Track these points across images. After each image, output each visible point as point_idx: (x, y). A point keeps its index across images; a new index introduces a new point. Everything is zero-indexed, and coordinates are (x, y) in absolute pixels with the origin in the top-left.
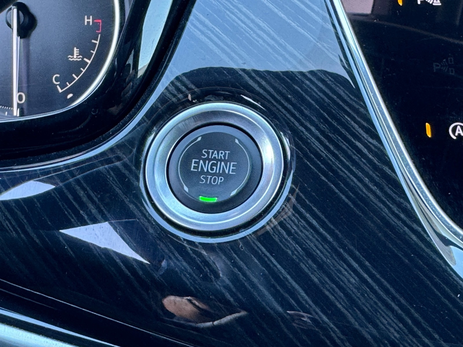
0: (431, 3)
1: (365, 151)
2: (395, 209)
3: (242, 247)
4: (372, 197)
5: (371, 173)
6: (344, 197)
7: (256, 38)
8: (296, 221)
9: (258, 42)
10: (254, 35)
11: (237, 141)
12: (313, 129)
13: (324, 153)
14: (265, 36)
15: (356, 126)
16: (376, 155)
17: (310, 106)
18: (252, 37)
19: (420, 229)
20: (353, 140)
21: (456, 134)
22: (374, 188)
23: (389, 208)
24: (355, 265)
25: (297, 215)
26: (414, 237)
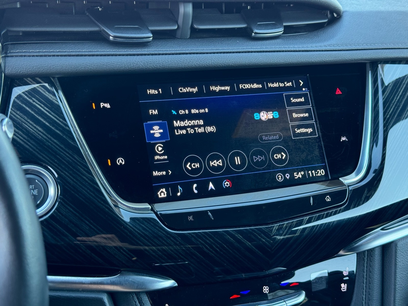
0: (106, 107)
1: (87, 180)
2: (99, 200)
3: (45, 223)
4: (91, 197)
5: (90, 188)
6: (81, 199)
7: (38, 135)
8: (64, 210)
9: (39, 137)
10: (37, 134)
11: (36, 181)
12: (67, 173)
13: (72, 182)
14: (42, 134)
15: (83, 170)
16: (90, 181)
17: (64, 164)
18: (36, 135)
19: (108, 206)
20: (82, 176)
21: (120, 163)
22: (92, 194)
23: (97, 200)
24: (88, 223)
25: (64, 208)
26: (107, 209)
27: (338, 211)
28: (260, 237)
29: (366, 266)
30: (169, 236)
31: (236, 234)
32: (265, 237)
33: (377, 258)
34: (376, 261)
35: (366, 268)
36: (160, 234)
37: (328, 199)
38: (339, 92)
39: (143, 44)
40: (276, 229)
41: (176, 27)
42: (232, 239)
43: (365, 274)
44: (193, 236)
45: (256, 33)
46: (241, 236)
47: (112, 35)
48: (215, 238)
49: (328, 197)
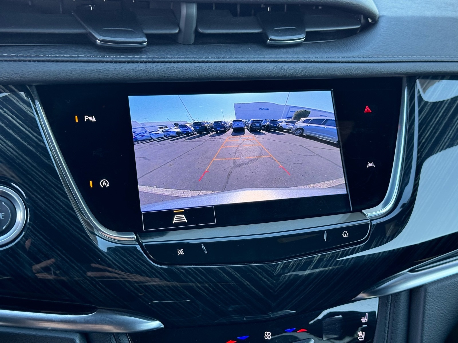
0: (91, 120)
1: (61, 204)
2: (75, 228)
3: (10, 252)
4: (65, 224)
5: (64, 213)
6: (53, 225)
7: (7, 151)
8: (33, 238)
9: (8, 153)
10: (6, 150)
11: (3, 203)
12: (38, 196)
13: (44, 206)
14: (12, 150)
15: (57, 193)
16: (66, 205)
17: (36, 185)
18: (5, 151)
19: (84, 235)
20: (56, 199)
21: (103, 185)
22: (66, 220)
23: (73, 229)
24: (59, 253)
25: (33, 235)
26: (82, 239)
27: (357, 249)
28: (261, 276)
29: (389, 313)
30: (154, 271)
31: (233, 271)
32: (267, 277)
33: (403, 304)
34: (401, 307)
35: (388, 315)
36: (143, 268)
37: (345, 235)
38: (368, 110)
39: (136, 50)
40: (281, 267)
41: (177, 31)
42: (228, 278)
43: (388, 322)
44: (182, 273)
45: (271, 40)
46: (239, 275)
47: (99, 38)
48: (208, 275)
49: (346, 232)
